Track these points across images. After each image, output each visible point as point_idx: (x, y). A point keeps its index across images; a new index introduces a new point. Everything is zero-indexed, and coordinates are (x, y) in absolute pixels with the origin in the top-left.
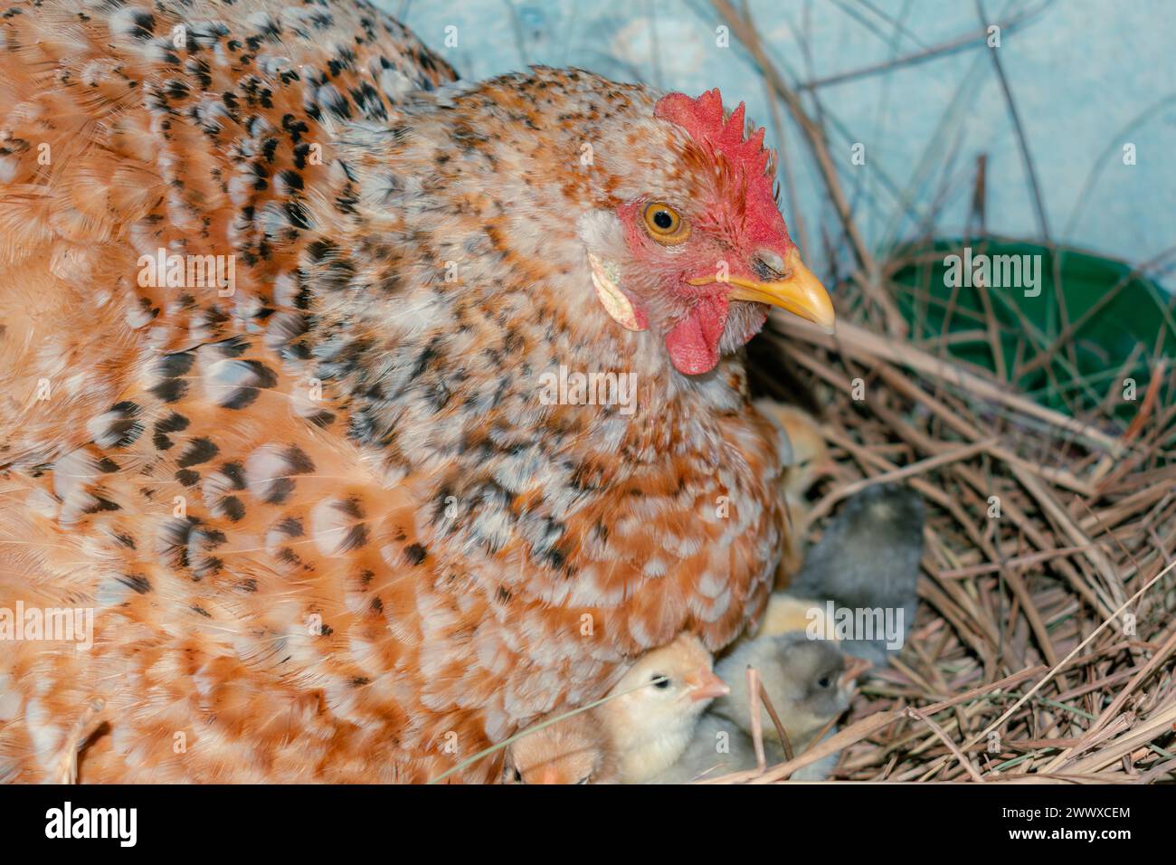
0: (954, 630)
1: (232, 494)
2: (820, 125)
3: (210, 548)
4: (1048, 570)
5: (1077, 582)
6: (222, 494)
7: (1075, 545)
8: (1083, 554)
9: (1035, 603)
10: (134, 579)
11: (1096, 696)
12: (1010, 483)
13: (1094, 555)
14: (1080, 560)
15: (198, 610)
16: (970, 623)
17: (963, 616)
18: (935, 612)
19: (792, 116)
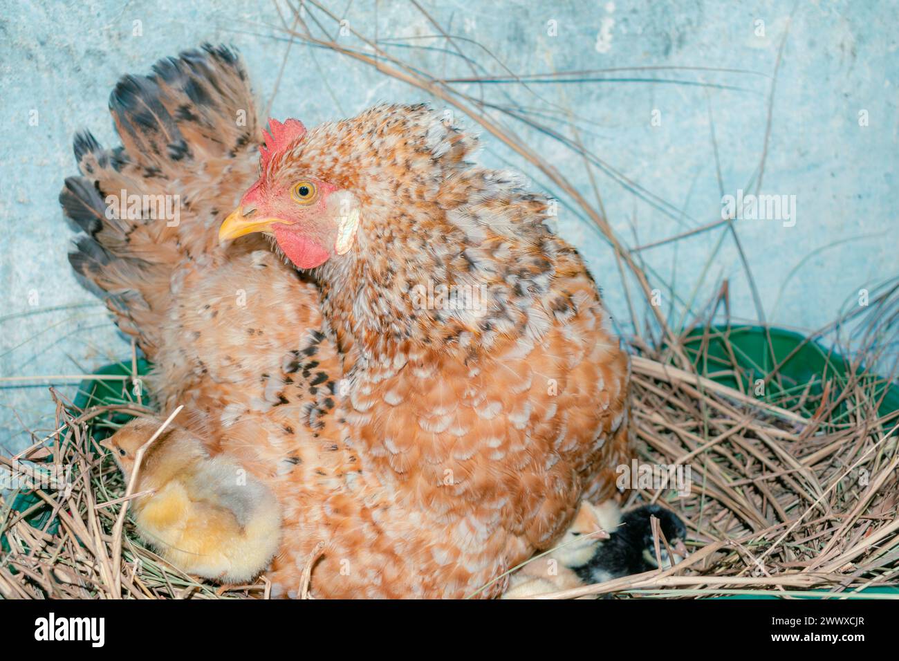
0: (736, 515)
1: (329, 397)
2: (642, 270)
3: (319, 417)
4: (779, 480)
5: (797, 488)
6: (325, 396)
7: (794, 468)
8: (798, 472)
9: (778, 502)
10: (294, 459)
11: (816, 542)
12: (758, 442)
13: (804, 473)
14: (796, 475)
15: (320, 473)
16: (743, 510)
17: (738, 506)
18: (724, 506)
19: (628, 266)
